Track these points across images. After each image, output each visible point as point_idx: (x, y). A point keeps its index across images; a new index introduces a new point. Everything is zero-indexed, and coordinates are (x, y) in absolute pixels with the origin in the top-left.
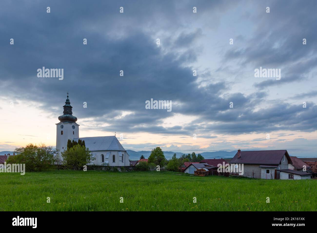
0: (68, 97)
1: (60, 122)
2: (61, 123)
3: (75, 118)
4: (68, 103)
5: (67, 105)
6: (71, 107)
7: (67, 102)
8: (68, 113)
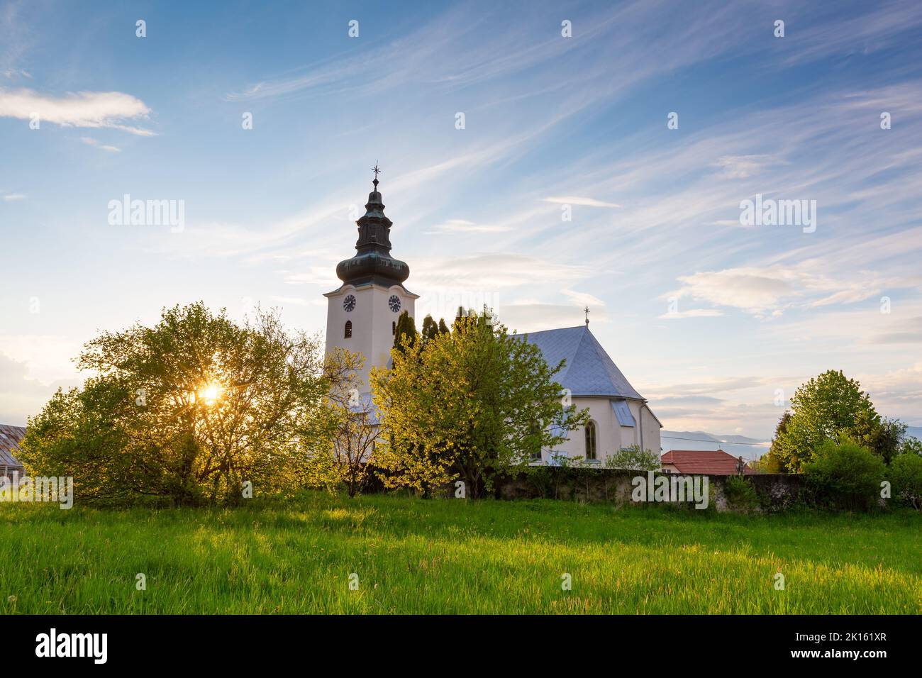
0: (376, 185)
1: (344, 285)
2: (347, 289)
3: (403, 267)
4: (376, 204)
5: (371, 213)
6: (387, 223)
7: (371, 202)
8: (373, 247)
